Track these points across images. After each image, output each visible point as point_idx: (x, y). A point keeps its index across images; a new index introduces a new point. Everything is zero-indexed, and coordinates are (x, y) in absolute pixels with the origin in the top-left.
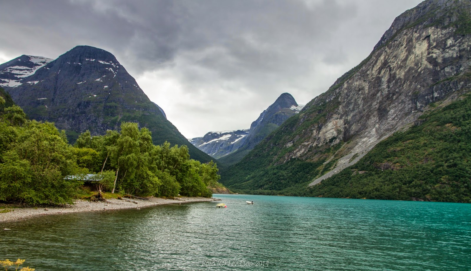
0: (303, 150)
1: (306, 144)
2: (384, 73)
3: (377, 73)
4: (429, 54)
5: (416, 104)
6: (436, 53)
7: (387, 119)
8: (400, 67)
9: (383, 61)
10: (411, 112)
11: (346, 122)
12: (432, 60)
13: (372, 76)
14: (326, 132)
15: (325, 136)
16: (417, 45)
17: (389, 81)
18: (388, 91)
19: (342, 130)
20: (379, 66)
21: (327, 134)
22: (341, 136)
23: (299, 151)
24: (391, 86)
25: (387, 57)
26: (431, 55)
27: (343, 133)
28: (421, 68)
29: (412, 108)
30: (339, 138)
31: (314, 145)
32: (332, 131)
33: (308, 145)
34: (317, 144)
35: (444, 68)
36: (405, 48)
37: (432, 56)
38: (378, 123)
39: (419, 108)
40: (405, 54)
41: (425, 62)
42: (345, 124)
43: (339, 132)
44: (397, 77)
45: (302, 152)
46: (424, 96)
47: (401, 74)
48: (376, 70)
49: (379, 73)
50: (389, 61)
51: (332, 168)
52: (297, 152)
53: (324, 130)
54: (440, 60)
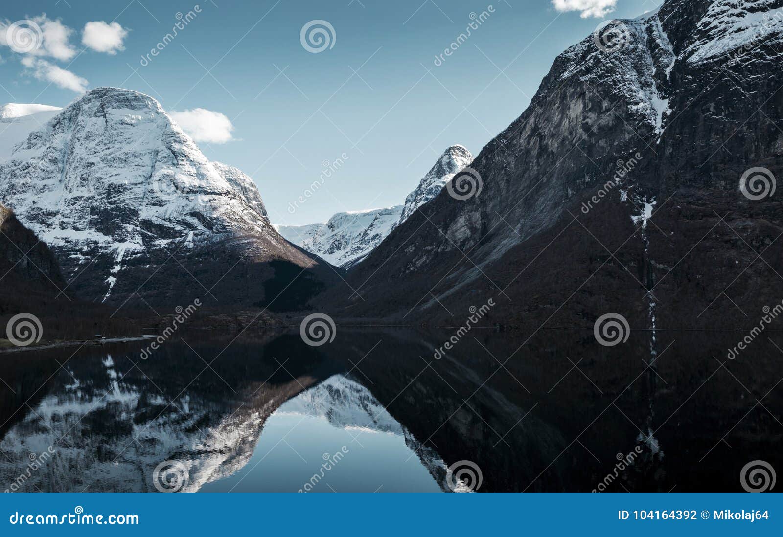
0: (425, 258)
1: (429, 248)
2: (534, 144)
3: (525, 143)
4: (584, 118)
5: (567, 190)
6: (592, 119)
7: (534, 211)
8: (553, 136)
9: (533, 126)
10: (561, 202)
11: (485, 215)
12: (587, 129)
13: (520, 146)
14: (456, 231)
15: (455, 237)
16: (572, 105)
17: (539, 155)
18: (538, 170)
19: (479, 227)
20: (529, 133)
21: (457, 234)
22: (477, 236)
23: (419, 259)
24: (541, 164)
26: (586, 121)
27: (479, 232)
28: (575, 139)
29: (562, 196)
30: (474, 240)
31: (439, 251)
32: (463, 229)
33: (432, 250)
34: (444, 249)
35: (598, 141)
36: (559, 107)
38: (523, 216)
39: (570, 196)
40: (558, 118)
41: (580, 131)
42: (482, 219)
43: (473, 230)
44: (550, 150)
45: (423, 260)
46: (575, 180)
47: (554, 145)
48: (525, 139)
49: (529, 143)
50: (540, 126)
52: (416, 261)
53: (454, 227)
54: (595, 129)
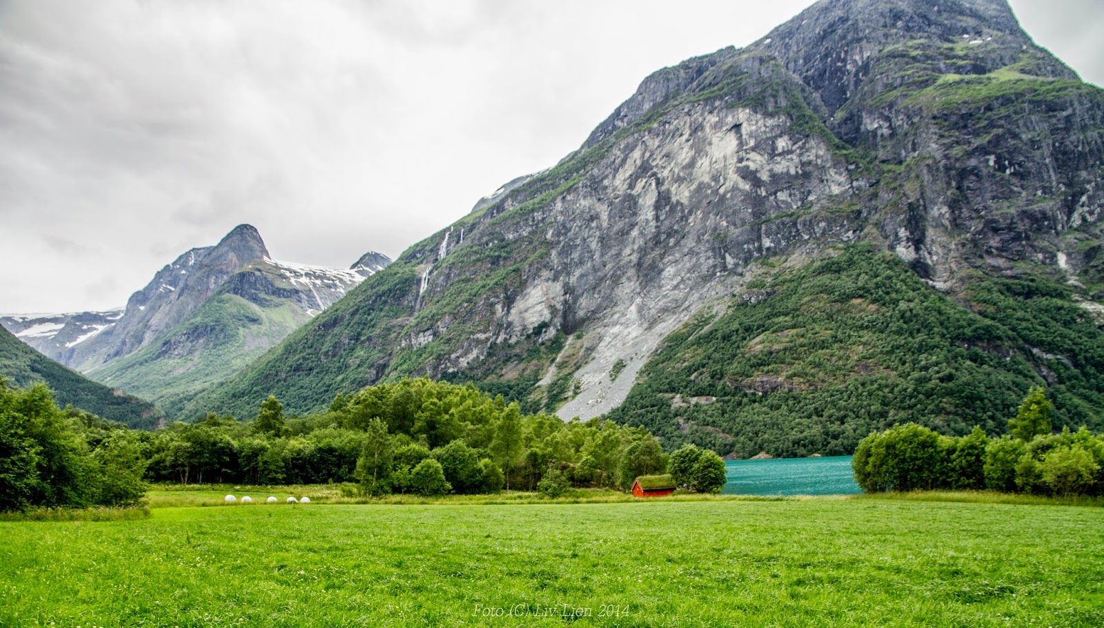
0: (475, 352)
1: (482, 336)
2: (644, 187)
3: (625, 186)
4: (740, 160)
5: (724, 258)
6: (756, 161)
7: (660, 287)
8: (679, 180)
9: (639, 163)
10: (715, 274)
11: (568, 290)
12: (747, 174)
13: (614, 190)
14: (526, 311)
15: (524, 319)
16: (715, 140)
17: (657, 206)
18: (657, 227)
19: (559, 306)
20: (630, 172)
21: (527, 315)
22: (558, 321)
23: (465, 354)
24: (662, 218)
25: (647, 154)
26: (744, 163)
27: (561, 313)
28: (723, 187)
29: (715, 266)
30: (555, 326)
31: (499, 341)
32: (539, 308)
33: (487, 339)
34: (505, 339)
35: (775, 193)
36: (688, 141)
37: (747, 167)
38: (639, 293)
39: (730, 267)
40: (689, 155)
41: (733, 178)
42: (565, 294)
43: (553, 310)
44: (674, 199)
45: (471, 356)
46: (739, 244)
47: (682, 194)
48: (625, 180)
49: (631, 187)
50: (654, 164)
51: (570, 393)
52: (458, 357)
53: (519, 305)
54: (764, 176)
